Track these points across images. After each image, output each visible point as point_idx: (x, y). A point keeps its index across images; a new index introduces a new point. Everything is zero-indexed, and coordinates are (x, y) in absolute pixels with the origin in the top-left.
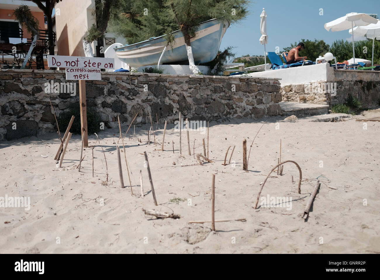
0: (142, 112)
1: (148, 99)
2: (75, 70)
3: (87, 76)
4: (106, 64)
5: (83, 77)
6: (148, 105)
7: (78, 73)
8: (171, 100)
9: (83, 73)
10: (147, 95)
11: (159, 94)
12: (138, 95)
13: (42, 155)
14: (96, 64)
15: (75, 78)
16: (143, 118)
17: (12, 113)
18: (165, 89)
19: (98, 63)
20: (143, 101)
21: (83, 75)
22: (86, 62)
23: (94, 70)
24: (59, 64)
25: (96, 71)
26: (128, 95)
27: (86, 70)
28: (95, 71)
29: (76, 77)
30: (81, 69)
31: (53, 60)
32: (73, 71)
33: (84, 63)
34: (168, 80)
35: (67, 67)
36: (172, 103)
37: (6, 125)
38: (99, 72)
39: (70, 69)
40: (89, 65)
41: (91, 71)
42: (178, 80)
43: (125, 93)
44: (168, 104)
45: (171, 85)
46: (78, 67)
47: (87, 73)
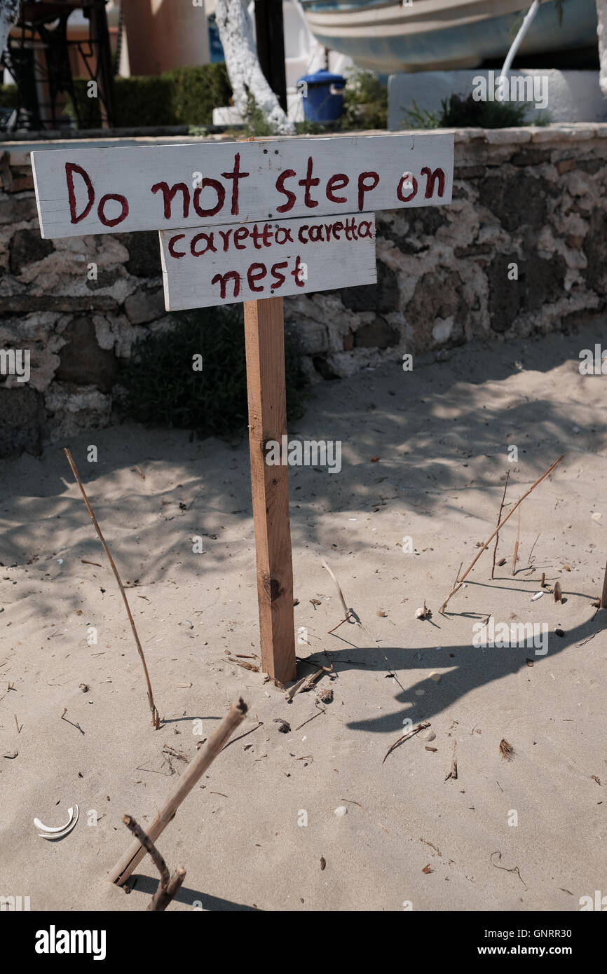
0: (453, 300)
1: (480, 241)
2: (218, 242)
3: (297, 272)
4: (409, 177)
5: (269, 280)
6: (477, 267)
7: (239, 260)
8: (561, 236)
9: (270, 255)
10: (478, 225)
11: (520, 220)
12: (442, 230)
13: (37, 822)
14: (345, 179)
15: (223, 295)
16: (456, 321)
18: (542, 194)
19: (363, 177)
20: (460, 254)
21: (269, 270)
22: (289, 173)
23: (338, 226)
24: (113, 210)
25: (347, 229)
26: (407, 235)
27: (287, 232)
28: (341, 233)
30: (261, 231)
31: (70, 187)
32: (210, 246)
33: (280, 186)
34: (555, 157)
35: (170, 224)
36: (563, 250)
38: (368, 233)
39: (190, 236)
40: (307, 195)
41: (319, 236)
42: (592, 152)
43: (394, 229)
44: (549, 256)
45: (565, 178)
46: (239, 218)
47: (294, 248)
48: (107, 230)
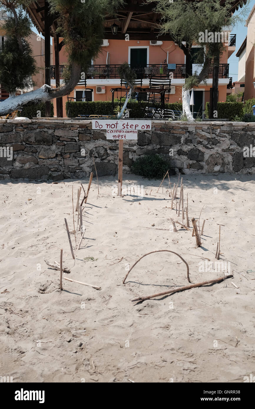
2: (114, 132)
3: (125, 137)
4: (143, 126)
5: (121, 137)
7: (116, 134)
9: (121, 134)
14: (133, 125)
17: (97, 156)
19: (136, 125)
23: (131, 131)
24: (101, 127)
27: (124, 131)
28: (132, 132)
29: (115, 137)
30: (120, 131)
31: (96, 124)
32: (113, 132)
33: (123, 125)
35: (107, 129)
37: (92, 165)
38: (136, 133)
39: (110, 130)
40: (127, 127)
41: (128, 132)
46: (117, 129)
47: (124, 134)
48: (100, 129)
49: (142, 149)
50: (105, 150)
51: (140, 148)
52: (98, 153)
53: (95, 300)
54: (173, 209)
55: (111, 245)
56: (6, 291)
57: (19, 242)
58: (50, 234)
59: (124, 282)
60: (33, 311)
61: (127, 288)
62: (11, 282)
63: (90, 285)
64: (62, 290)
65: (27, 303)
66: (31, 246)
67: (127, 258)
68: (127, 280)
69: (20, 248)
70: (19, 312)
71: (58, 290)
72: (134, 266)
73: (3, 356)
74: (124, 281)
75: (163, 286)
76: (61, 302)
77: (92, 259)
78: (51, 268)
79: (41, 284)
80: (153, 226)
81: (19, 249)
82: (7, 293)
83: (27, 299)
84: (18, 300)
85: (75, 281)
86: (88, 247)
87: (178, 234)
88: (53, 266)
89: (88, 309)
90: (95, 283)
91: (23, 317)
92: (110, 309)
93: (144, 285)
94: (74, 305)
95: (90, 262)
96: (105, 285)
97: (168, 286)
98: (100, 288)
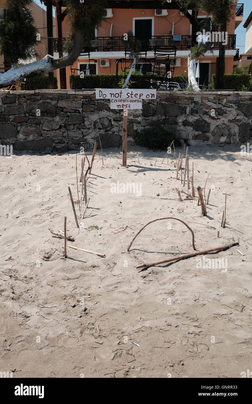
2: (118, 101)
3: (129, 106)
4: (148, 95)
5: (125, 107)
7: (121, 104)
9: (125, 103)
14: (138, 95)
15: (118, 108)
17: (101, 127)
19: (140, 94)
21: (125, 105)
22: (129, 93)
23: (136, 101)
24: (104, 96)
25: (137, 101)
27: (128, 101)
28: (136, 102)
29: (119, 106)
30: (124, 100)
31: (100, 93)
32: (117, 101)
33: (127, 95)
35: (111, 98)
37: (96, 136)
38: (141, 102)
39: (114, 100)
40: (131, 96)
41: (133, 102)
46: (121, 98)
47: (129, 103)
48: (104, 98)
49: (147, 120)
50: (109, 122)
51: (145, 119)
52: (102, 124)
53: (99, 267)
54: (178, 179)
55: (115, 214)
56: (10, 258)
57: (23, 212)
58: (54, 203)
59: (129, 250)
60: (38, 278)
61: (132, 255)
62: (15, 249)
63: (94, 253)
64: (66, 257)
65: (32, 270)
66: (35, 216)
67: (132, 227)
68: (131, 248)
69: (24, 217)
70: (23, 279)
71: (62, 257)
72: (138, 234)
73: (7, 320)
74: (129, 248)
75: (168, 253)
76: (65, 269)
77: (97, 227)
78: (55, 237)
79: (45, 252)
80: (158, 195)
81: (23, 219)
82: (11, 260)
83: (31, 266)
84: (23, 267)
85: (79, 249)
86: (92, 216)
87: (183, 204)
88: (57, 235)
89: (93, 276)
90: (99, 251)
91: (27, 283)
92: (115, 276)
93: (149, 252)
94: (79, 272)
95: (94, 231)
96: (109, 253)
97: (173, 254)
98: (105, 255)
